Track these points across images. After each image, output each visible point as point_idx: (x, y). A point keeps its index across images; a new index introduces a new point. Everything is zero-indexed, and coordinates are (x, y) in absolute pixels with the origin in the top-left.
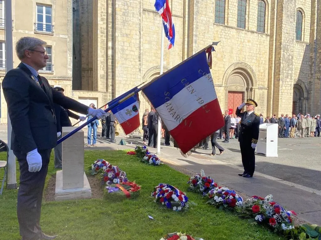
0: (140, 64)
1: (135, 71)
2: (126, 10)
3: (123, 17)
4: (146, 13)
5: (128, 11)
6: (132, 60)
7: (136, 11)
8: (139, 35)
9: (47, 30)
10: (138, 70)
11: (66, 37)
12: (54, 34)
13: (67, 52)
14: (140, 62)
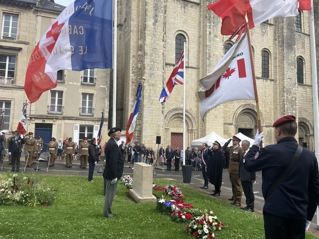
0: (163, 108)
1: (159, 113)
2: (152, 65)
3: (150, 71)
4: (168, 66)
5: (154, 66)
6: (157, 104)
7: (161, 66)
8: (162, 84)
9: (90, 82)
10: (161, 112)
11: (105, 87)
12: (96, 84)
13: (105, 99)
14: (162, 106)
